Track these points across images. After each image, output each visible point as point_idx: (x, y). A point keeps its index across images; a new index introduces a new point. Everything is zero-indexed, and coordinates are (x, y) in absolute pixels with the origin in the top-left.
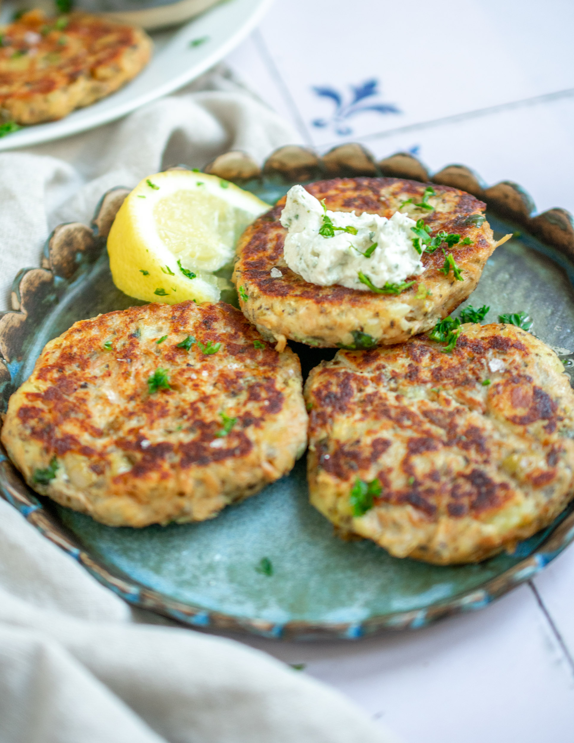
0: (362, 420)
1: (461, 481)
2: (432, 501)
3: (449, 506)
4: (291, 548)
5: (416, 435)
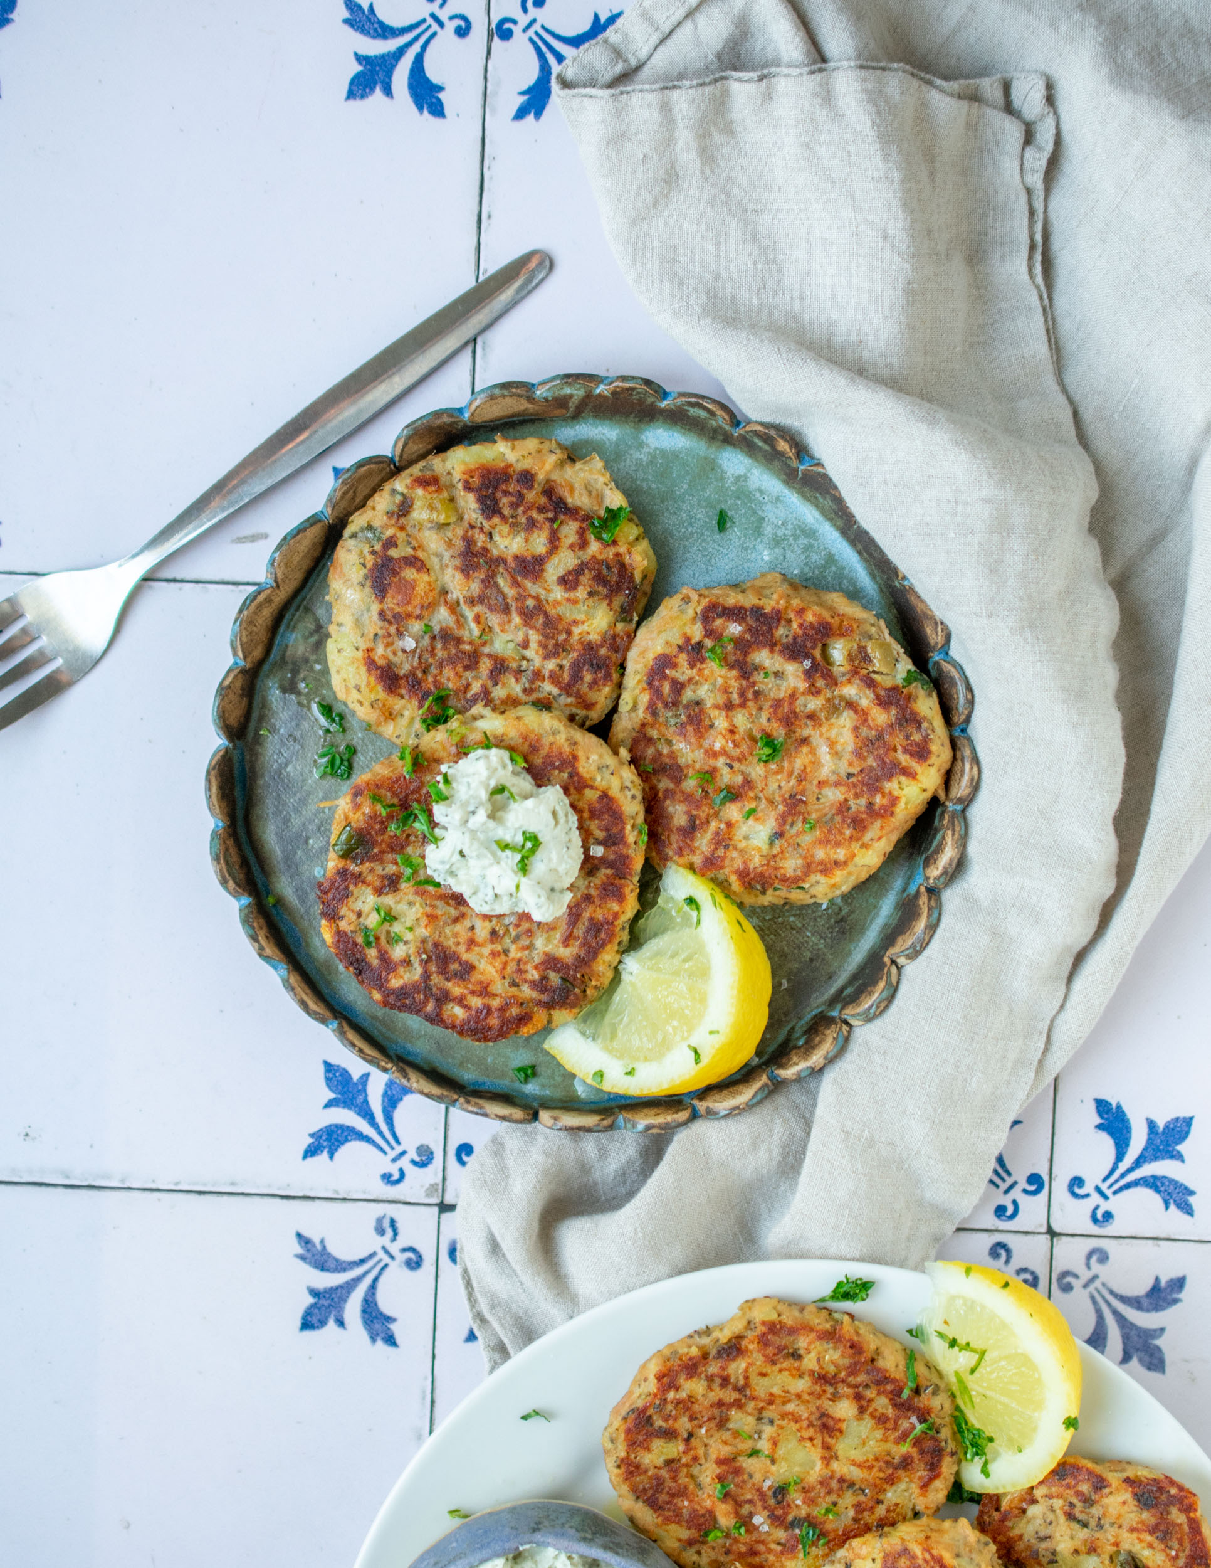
0: (575, 622)
1: (506, 511)
2: (543, 500)
3: (531, 487)
4: (692, 534)
5: (528, 584)
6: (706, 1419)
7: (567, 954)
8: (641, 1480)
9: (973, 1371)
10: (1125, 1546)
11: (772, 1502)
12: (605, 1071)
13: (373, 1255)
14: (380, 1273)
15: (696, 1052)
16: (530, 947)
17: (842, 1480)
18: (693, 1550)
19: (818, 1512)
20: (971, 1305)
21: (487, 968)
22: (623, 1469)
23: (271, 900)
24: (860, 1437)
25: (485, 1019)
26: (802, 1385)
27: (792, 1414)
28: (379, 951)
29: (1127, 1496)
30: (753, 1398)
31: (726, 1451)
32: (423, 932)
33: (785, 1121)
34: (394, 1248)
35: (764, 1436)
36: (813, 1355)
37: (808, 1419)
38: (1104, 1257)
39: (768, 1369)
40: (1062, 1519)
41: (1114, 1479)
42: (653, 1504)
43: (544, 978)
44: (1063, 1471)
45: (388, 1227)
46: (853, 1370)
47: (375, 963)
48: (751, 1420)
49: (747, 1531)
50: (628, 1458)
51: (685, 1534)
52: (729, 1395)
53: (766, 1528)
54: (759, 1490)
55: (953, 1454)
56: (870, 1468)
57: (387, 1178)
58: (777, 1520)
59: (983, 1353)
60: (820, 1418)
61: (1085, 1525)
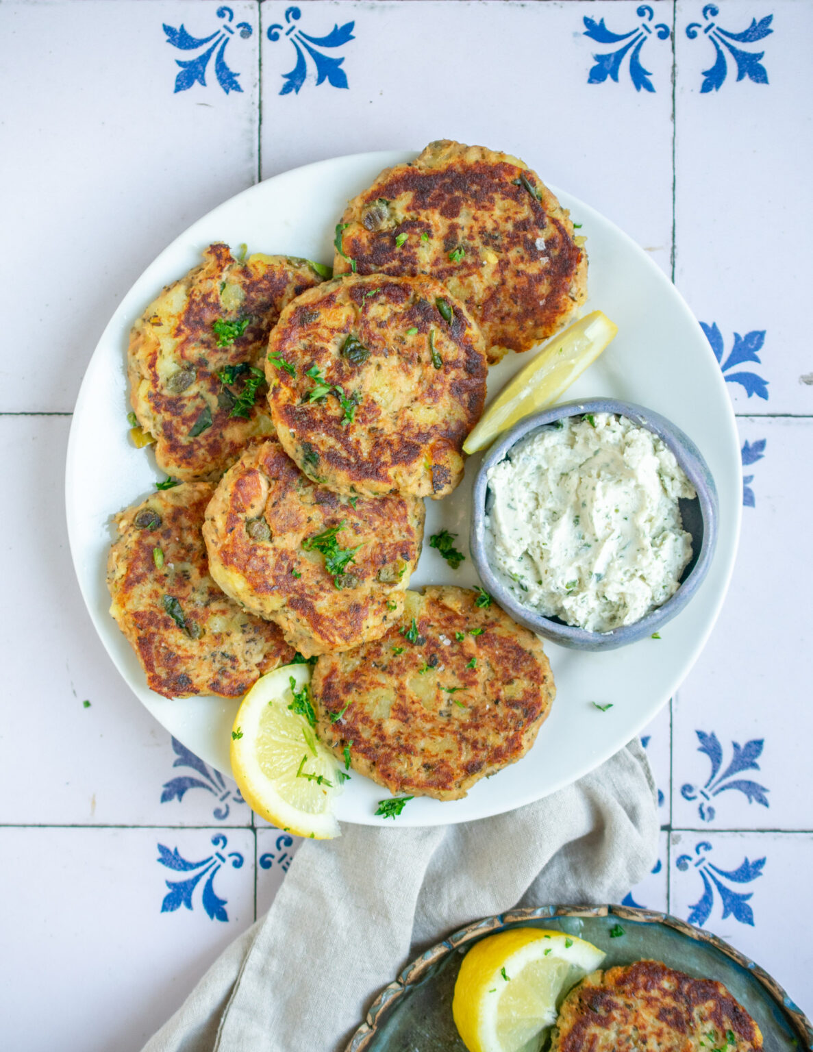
6: (487, 716)
7: (593, 1029)
8: (527, 667)
9: (305, 759)
10: (195, 644)
11: (438, 655)
12: (565, 948)
13: (715, 793)
14: (710, 781)
15: (505, 976)
16: (619, 1033)
17: (391, 673)
18: (491, 619)
19: (407, 650)
20: (309, 809)
21: (648, 1017)
22: (541, 676)
23: (795, 1043)
24: (380, 705)
25: (648, 981)
26: (421, 744)
27: (427, 721)
28: (722, 1027)
29: (196, 681)
30: (454, 733)
31: (472, 691)
32: (693, 1041)
33: (440, 915)
34: (701, 798)
35: (445, 702)
36: (415, 768)
37: (416, 718)
38: (217, 814)
39: (446, 756)
40: (240, 657)
41: (206, 690)
42: (519, 650)
43: (609, 1011)
44: (241, 691)
45: (705, 813)
46: (388, 758)
47: (725, 1018)
48: (455, 714)
49: (454, 635)
50: (539, 684)
51: (497, 630)
52: (470, 734)
53: (441, 638)
54: (447, 664)
55: (315, 696)
56: (371, 683)
57: (708, 847)
58: (434, 643)
59: (299, 773)
60: (408, 719)
61: (223, 654)
